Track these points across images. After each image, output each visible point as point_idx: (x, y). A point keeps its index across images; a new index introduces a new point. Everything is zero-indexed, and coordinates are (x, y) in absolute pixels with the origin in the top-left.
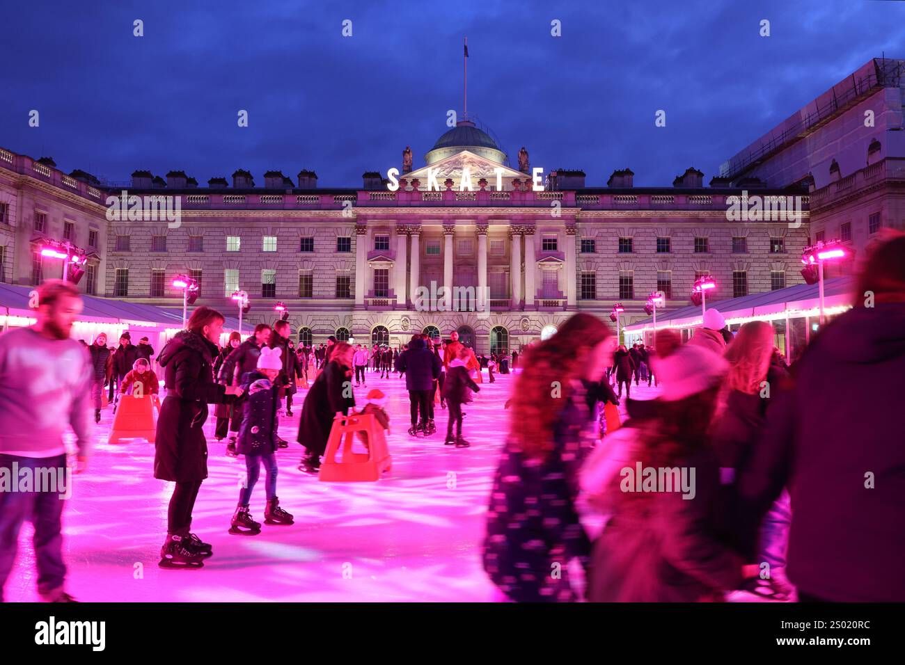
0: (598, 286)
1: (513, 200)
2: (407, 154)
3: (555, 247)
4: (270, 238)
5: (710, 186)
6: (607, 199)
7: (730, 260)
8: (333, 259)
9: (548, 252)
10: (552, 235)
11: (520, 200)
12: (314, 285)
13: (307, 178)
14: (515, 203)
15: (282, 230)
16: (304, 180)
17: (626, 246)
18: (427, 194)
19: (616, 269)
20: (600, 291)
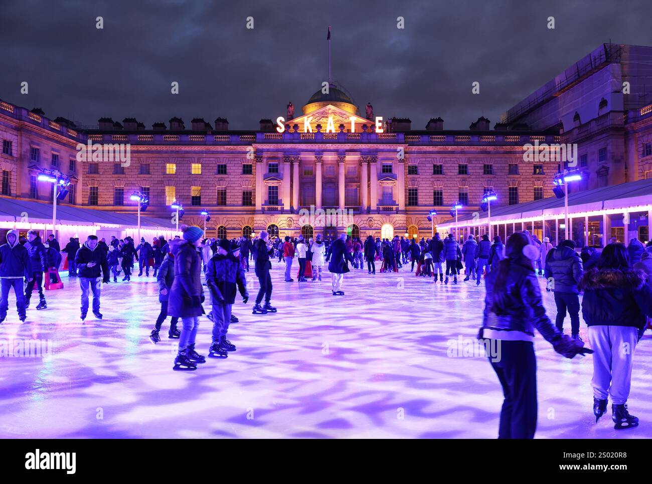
0: (419, 197)
1: (363, 139)
2: (290, 107)
3: (391, 171)
4: (197, 165)
5: (494, 129)
6: (425, 138)
7: (507, 180)
8: (240, 179)
9: (385, 174)
10: (389, 163)
11: (367, 139)
12: (227, 197)
13: (221, 123)
14: (363, 141)
15: (204, 159)
16: (219, 125)
17: (438, 170)
18: (304, 135)
19: (431, 185)
20: (421, 200)
